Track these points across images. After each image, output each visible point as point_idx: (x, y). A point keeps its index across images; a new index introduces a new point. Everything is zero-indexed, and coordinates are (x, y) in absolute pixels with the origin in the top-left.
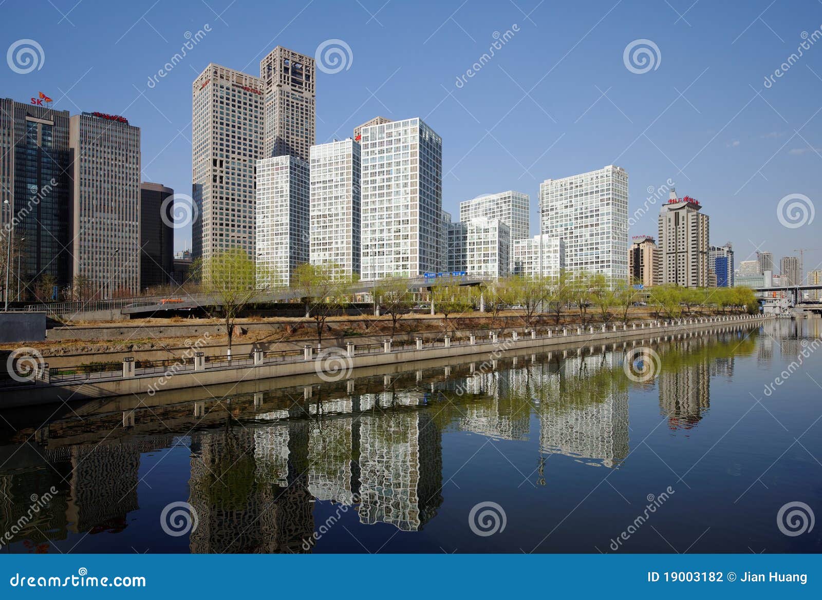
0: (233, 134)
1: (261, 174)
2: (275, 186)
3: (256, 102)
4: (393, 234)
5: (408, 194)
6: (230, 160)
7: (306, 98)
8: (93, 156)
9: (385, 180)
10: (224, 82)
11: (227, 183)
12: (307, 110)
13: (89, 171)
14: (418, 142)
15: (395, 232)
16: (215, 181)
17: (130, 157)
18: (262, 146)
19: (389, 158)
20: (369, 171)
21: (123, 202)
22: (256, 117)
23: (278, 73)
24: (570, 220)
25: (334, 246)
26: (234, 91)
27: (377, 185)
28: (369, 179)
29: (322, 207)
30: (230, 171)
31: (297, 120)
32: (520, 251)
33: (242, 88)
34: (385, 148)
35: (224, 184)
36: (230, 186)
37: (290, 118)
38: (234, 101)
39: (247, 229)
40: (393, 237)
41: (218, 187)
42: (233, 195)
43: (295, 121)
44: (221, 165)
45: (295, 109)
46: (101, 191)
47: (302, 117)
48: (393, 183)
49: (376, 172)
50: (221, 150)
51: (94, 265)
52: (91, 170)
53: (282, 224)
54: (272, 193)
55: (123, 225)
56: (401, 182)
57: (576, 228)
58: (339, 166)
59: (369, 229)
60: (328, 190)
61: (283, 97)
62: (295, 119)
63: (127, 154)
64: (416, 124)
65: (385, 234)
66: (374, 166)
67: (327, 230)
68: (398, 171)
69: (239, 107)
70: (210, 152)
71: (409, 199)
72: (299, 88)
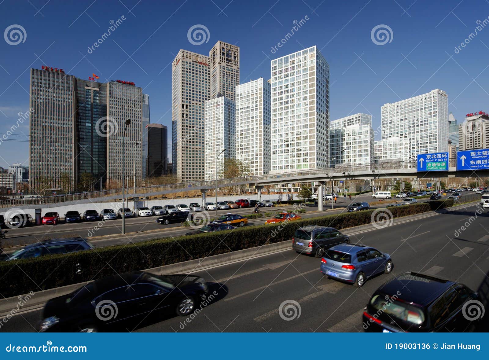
0: (193, 89)
1: (208, 109)
2: (215, 116)
3: (206, 70)
4: (296, 136)
5: (307, 105)
6: (192, 104)
7: (234, 69)
8: (116, 105)
9: (289, 97)
10: (188, 60)
11: (190, 118)
12: (234, 76)
13: (114, 113)
14: (315, 65)
15: (297, 134)
16: (183, 117)
17: (136, 104)
18: (209, 96)
19: (292, 80)
20: (277, 92)
21: (132, 130)
22: (206, 79)
23: (219, 56)
24: (405, 129)
25: (251, 149)
26: (193, 64)
27: (283, 101)
28: (277, 97)
29: (243, 125)
30: (192, 111)
31: (229, 82)
32: (378, 149)
33: (198, 62)
34: (289, 73)
35: (188, 119)
36: (192, 119)
37: (225, 81)
38: (193, 70)
39: (201, 144)
40: (295, 139)
41: (185, 120)
42: (193, 124)
43: (228, 83)
44: (187, 108)
45: (228, 76)
46: (121, 124)
47: (232, 80)
48: (295, 98)
49: (282, 92)
50: (187, 99)
51: (117, 166)
52: (115, 112)
53: (219, 139)
54: (214, 120)
55: (132, 143)
56: (302, 96)
57: (409, 133)
58: (254, 97)
59: (278, 133)
60: (247, 113)
61: (221, 70)
62: (228, 81)
63: (135, 103)
64: (314, 51)
65: (289, 136)
66: (281, 87)
67: (247, 139)
68: (299, 88)
69: (197, 74)
70: (181, 100)
71: (308, 109)
72: (230, 64)
